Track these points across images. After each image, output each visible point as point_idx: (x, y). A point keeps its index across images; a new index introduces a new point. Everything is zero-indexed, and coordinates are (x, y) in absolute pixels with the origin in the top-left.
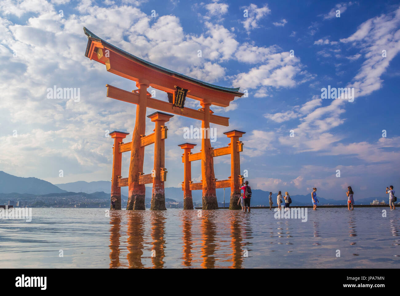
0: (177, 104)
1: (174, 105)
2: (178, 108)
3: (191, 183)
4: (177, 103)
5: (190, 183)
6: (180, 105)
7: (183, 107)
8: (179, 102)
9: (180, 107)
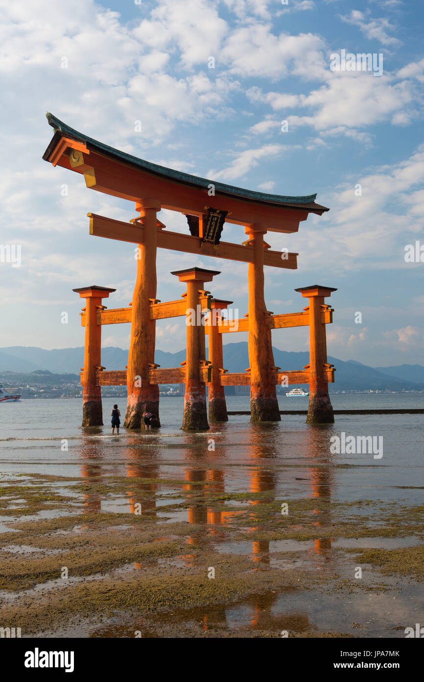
0: (207, 238)
1: (202, 240)
2: (208, 245)
3: (224, 372)
4: (208, 235)
5: (222, 373)
6: (212, 239)
7: (217, 242)
8: (211, 234)
9: (212, 243)
